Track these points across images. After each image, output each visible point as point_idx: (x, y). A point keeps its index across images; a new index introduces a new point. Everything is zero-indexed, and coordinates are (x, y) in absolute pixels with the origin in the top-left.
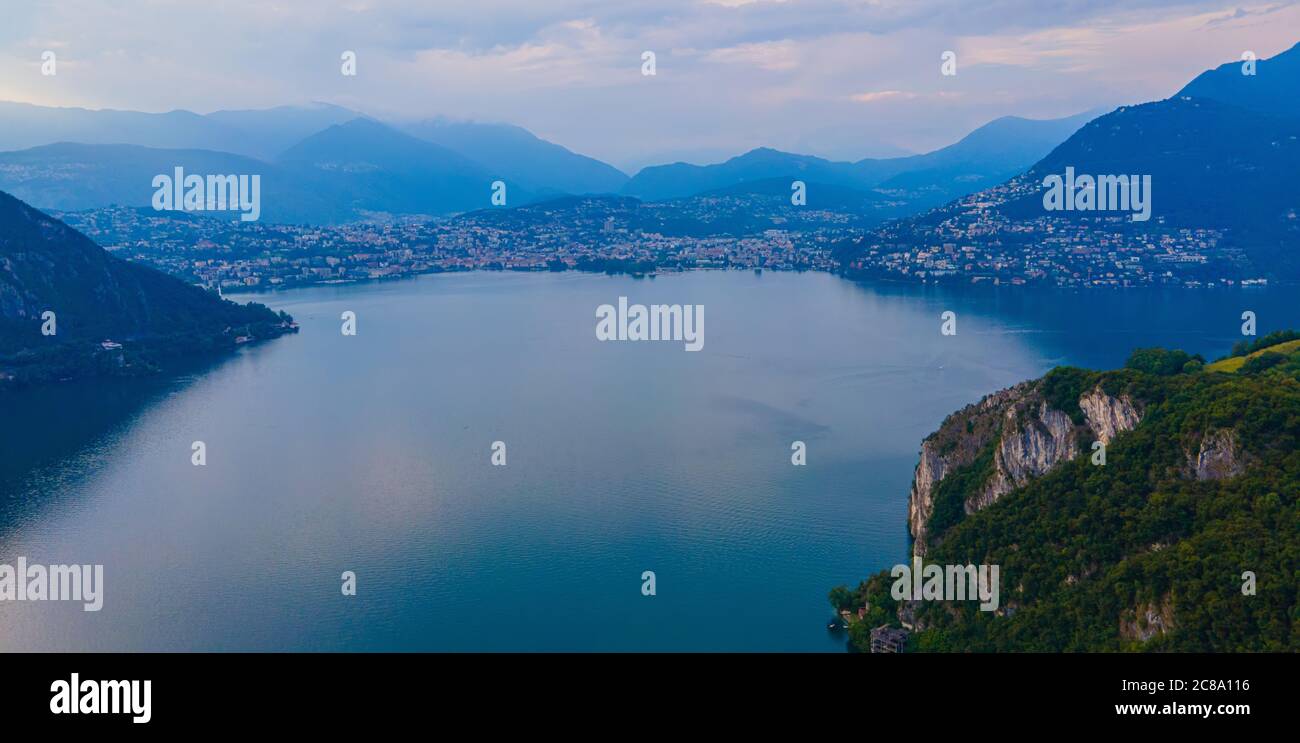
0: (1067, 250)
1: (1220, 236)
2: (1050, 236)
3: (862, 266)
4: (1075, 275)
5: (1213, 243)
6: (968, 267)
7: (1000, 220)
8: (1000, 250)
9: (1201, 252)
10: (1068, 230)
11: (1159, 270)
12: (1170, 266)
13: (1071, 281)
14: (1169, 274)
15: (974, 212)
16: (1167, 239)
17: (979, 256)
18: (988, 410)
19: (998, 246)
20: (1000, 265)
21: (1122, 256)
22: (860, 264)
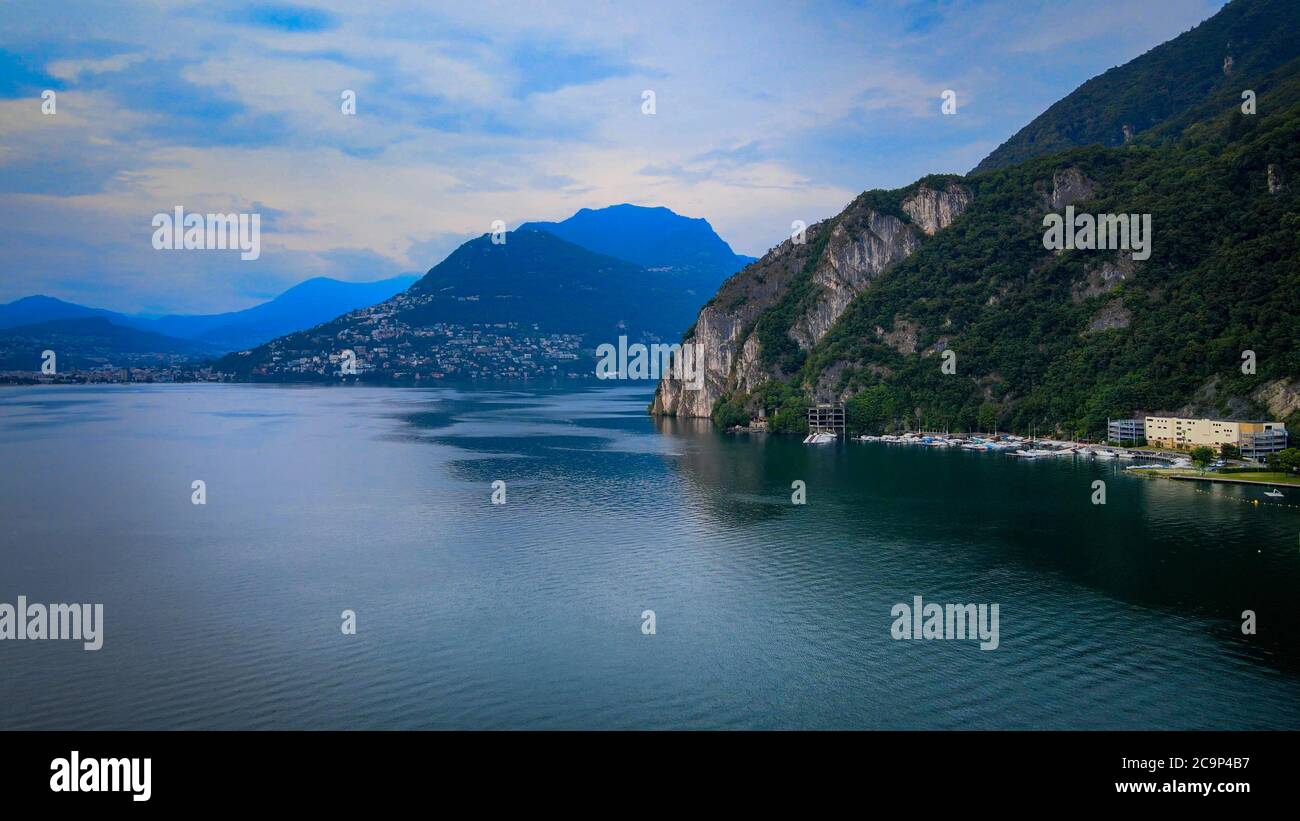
0: (470, 350)
1: (580, 340)
2: (451, 339)
3: (267, 372)
4: (485, 369)
5: (577, 345)
6: (386, 365)
7: (400, 326)
8: (411, 350)
9: (573, 351)
10: (464, 333)
11: (547, 365)
12: (554, 361)
13: (483, 374)
14: (555, 367)
15: (370, 322)
16: (544, 342)
17: (393, 356)
18: (777, 259)
19: (408, 347)
20: (415, 363)
21: (516, 353)
22: (264, 370)
